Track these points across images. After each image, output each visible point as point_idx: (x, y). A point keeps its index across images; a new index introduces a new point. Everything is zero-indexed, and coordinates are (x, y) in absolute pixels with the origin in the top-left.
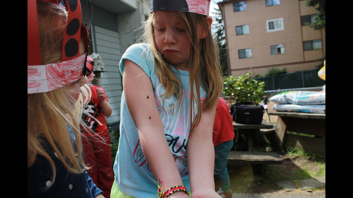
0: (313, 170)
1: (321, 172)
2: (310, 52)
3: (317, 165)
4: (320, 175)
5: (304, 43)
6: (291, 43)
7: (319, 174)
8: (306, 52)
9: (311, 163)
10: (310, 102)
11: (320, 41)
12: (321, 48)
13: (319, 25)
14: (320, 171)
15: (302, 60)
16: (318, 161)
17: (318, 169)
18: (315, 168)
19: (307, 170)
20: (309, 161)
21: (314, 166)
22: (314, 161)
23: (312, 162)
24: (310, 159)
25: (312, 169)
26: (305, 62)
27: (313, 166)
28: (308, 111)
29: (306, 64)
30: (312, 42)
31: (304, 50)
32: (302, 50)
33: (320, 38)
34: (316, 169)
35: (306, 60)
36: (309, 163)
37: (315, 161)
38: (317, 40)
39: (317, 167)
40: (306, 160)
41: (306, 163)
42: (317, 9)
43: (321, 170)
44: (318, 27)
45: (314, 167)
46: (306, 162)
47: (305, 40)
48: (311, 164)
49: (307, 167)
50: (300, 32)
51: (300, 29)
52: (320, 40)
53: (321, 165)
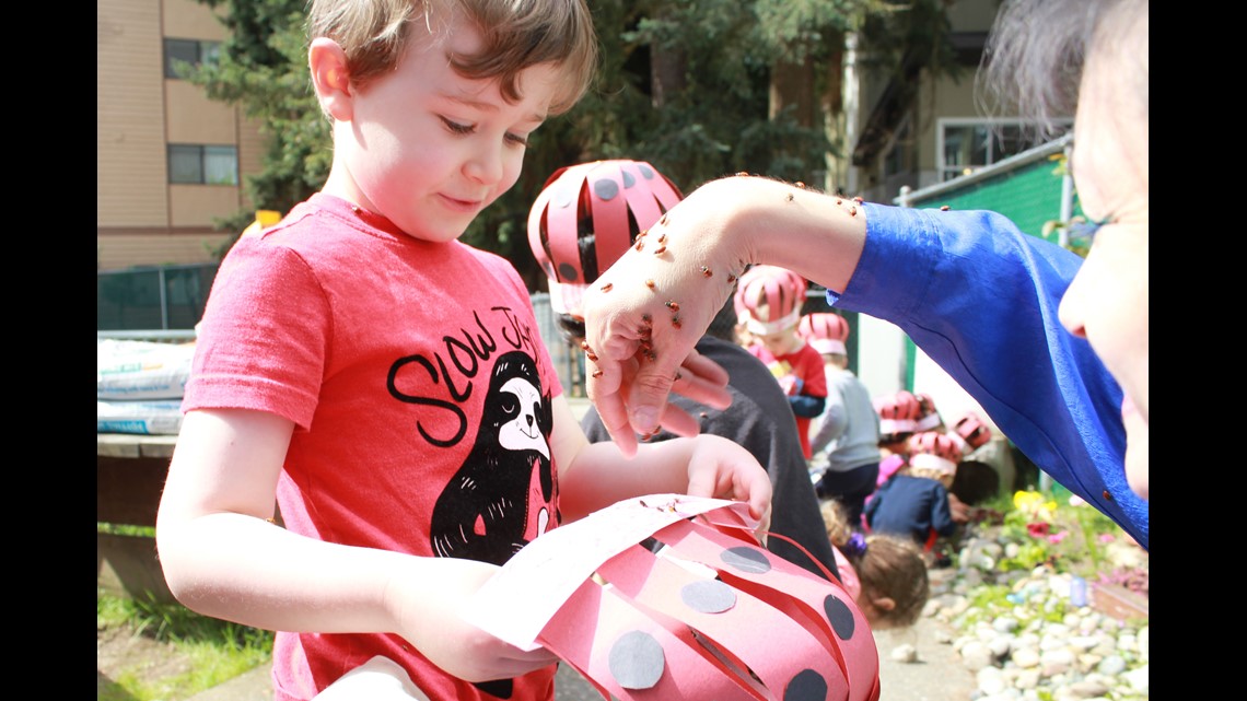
0: (163, 677)
1: (190, 680)
2: (194, 191)
3: (178, 654)
4: (185, 691)
5: (171, 149)
6: (121, 140)
7: (184, 687)
8: (176, 189)
9: (156, 646)
10: (146, 389)
11: (229, 154)
12: (234, 181)
13: (227, 85)
14: (186, 677)
15: (162, 222)
16: (181, 635)
17: (182, 668)
18: (172, 663)
19: (139, 681)
20: (150, 642)
21: (167, 657)
22: (165, 639)
23: (161, 644)
24: (148, 634)
25: (158, 671)
26: (172, 231)
27: (161, 661)
28: (139, 428)
29: (177, 239)
30: (201, 151)
31: (170, 181)
32: (164, 178)
33: (234, 142)
34: (174, 671)
35: (177, 222)
36: (148, 651)
37: (172, 635)
38: (223, 149)
39: (178, 660)
40: (135, 640)
41: (137, 651)
42: (222, 21)
43: (190, 671)
44: (220, 88)
45: (165, 664)
46: (135, 646)
47: (175, 138)
48: (158, 651)
49: (140, 666)
50: (160, 102)
51: (160, 89)
52: (234, 150)
53: (191, 652)
